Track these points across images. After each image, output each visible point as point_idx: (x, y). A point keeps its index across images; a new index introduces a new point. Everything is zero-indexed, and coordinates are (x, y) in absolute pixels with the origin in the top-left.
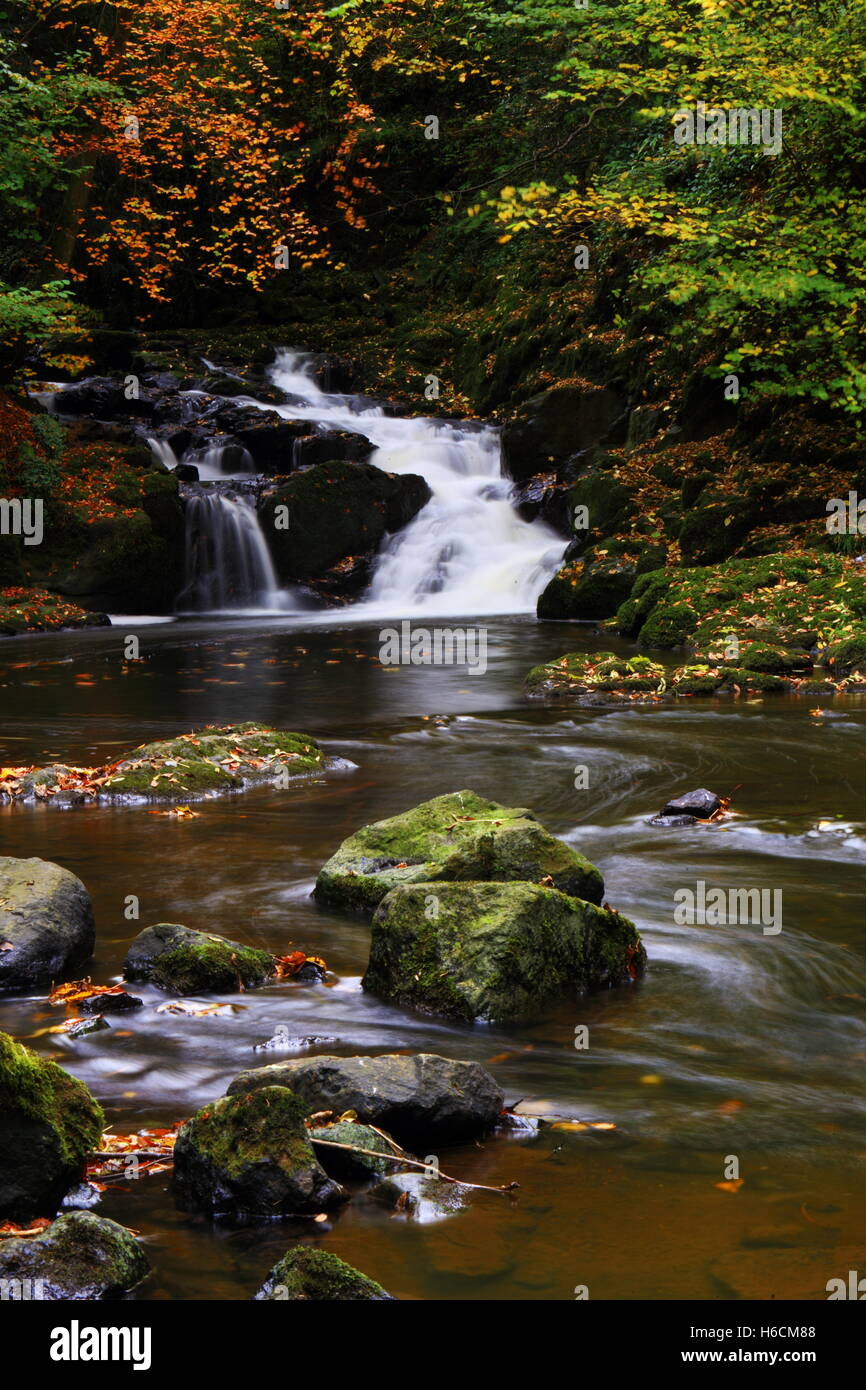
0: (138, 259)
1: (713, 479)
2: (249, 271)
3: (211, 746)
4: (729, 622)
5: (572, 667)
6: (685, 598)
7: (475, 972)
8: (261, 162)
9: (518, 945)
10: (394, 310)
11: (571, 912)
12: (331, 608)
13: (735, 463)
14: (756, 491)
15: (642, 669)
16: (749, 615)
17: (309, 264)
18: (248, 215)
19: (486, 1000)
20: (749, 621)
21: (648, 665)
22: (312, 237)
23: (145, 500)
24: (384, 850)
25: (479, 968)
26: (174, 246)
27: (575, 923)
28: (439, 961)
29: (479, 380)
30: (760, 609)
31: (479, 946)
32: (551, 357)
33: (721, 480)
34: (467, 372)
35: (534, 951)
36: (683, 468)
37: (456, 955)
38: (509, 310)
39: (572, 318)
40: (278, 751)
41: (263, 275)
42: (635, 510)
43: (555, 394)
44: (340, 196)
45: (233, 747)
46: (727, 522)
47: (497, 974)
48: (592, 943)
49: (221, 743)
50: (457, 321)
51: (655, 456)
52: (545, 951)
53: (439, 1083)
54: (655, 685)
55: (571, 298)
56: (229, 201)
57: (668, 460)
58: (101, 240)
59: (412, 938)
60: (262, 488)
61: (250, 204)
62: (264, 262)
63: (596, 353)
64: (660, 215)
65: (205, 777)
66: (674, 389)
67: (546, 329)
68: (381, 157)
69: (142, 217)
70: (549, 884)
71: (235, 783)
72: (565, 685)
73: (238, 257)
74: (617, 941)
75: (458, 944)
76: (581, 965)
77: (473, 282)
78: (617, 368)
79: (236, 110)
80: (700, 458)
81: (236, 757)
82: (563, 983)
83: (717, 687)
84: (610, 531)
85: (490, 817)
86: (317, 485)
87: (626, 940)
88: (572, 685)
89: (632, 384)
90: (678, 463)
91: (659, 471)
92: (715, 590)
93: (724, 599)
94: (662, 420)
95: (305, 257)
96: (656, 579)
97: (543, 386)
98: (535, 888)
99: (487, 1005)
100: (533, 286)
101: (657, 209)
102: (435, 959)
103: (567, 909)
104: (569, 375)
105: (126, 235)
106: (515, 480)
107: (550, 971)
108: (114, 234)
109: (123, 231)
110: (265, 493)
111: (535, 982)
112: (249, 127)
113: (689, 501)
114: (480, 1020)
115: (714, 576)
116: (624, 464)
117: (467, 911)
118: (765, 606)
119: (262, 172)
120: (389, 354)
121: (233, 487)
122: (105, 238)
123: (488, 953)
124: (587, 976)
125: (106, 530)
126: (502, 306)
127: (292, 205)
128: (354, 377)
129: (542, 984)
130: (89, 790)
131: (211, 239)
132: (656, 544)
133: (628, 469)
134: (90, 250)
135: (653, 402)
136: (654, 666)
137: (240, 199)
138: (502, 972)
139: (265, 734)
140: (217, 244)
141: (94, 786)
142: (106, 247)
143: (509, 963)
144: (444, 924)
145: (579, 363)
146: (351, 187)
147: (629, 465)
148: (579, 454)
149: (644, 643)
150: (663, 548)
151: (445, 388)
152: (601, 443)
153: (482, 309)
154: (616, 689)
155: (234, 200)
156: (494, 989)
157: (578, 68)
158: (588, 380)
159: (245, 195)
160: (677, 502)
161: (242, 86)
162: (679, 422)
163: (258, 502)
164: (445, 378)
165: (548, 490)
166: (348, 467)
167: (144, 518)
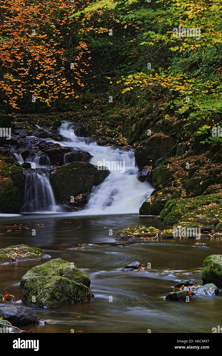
0: (9, 95)
1: (198, 169)
2: (46, 99)
3: (9, 251)
4: (192, 216)
5: (131, 230)
6: (179, 208)
7: (45, 296)
9: (55, 290)
10: (104, 108)
11: (70, 283)
12: (74, 211)
13: (208, 163)
14: (211, 173)
15: (151, 231)
16: (199, 214)
17: (68, 97)
18: (46, 80)
19: (46, 302)
20: (198, 216)
21: (154, 229)
22: (68, 87)
23: (11, 175)
24: (37, 273)
25: (46, 295)
26: (21, 90)
27: (71, 286)
28: (37, 294)
29: (130, 133)
30: (202, 212)
31: (46, 290)
32: (153, 126)
33: (201, 169)
34: (127, 130)
35: (59, 292)
36: (191, 165)
37: (41, 293)
38: (140, 109)
39: (160, 112)
40: (28, 252)
41: (51, 100)
42: (173, 179)
44: (75, 75)
45: (15, 251)
46: (201, 183)
47: (49, 296)
48: (76, 291)
49: (12, 250)
50: (124, 112)
51: (182, 161)
52: (62, 292)
53: (22, 312)
54: (155, 235)
55: (161, 105)
56: (39, 75)
57: (186, 162)
59: (32, 289)
60: (51, 171)
61: (46, 76)
62: (51, 96)
63: (167, 125)
64: (177, 83)
66: (191, 137)
67: (152, 116)
68: (89, 62)
69: (10, 80)
71: (14, 260)
72: (126, 235)
73: (42, 94)
74: (83, 291)
75: (42, 290)
76: (73, 296)
77: (131, 97)
78: (173, 130)
79: (42, 44)
80: (197, 161)
81: (16, 254)
82: (67, 300)
84: (164, 186)
85: (64, 264)
86: (70, 170)
87: (86, 291)
88: (128, 235)
89: (178, 136)
92: (188, 206)
93: (191, 209)
94: (187, 148)
95: (66, 94)
96: (172, 203)
98: (60, 277)
99: (47, 304)
100: (149, 100)
101: (177, 80)
104: (159, 132)
105: (5, 86)
106: (139, 168)
107: (64, 297)
110: (52, 173)
111: (60, 299)
112: (46, 50)
113: (190, 177)
114: (45, 307)
115: (191, 201)
116: (171, 163)
117: (44, 283)
119: (51, 66)
120: (100, 123)
121: (42, 170)
123: (48, 292)
124: (74, 299)
126: (138, 107)
127: (61, 76)
128: (88, 131)
129: (62, 300)
131: (33, 88)
132: (178, 190)
133: (173, 165)
135: (184, 142)
136: (156, 230)
137: (43, 75)
138: (51, 296)
139: (25, 247)
140: (35, 90)
143: (52, 294)
144: (39, 286)
145: (161, 128)
146: (80, 72)
147: (173, 163)
148: (160, 159)
149: (165, 223)
150: (181, 192)
151: (119, 135)
152: (168, 155)
153: (133, 108)
154: (141, 236)
155: (41, 75)
156: (49, 300)
157: (151, 34)
158: (164, 134)
159: (45, 73)
160: (187, 176)
161: (43, 36)
162: (192, 149)
163: (50, 175)
164: (119, 132)
165: (149, 171)
166: (81, 164)
167: (11, 181)
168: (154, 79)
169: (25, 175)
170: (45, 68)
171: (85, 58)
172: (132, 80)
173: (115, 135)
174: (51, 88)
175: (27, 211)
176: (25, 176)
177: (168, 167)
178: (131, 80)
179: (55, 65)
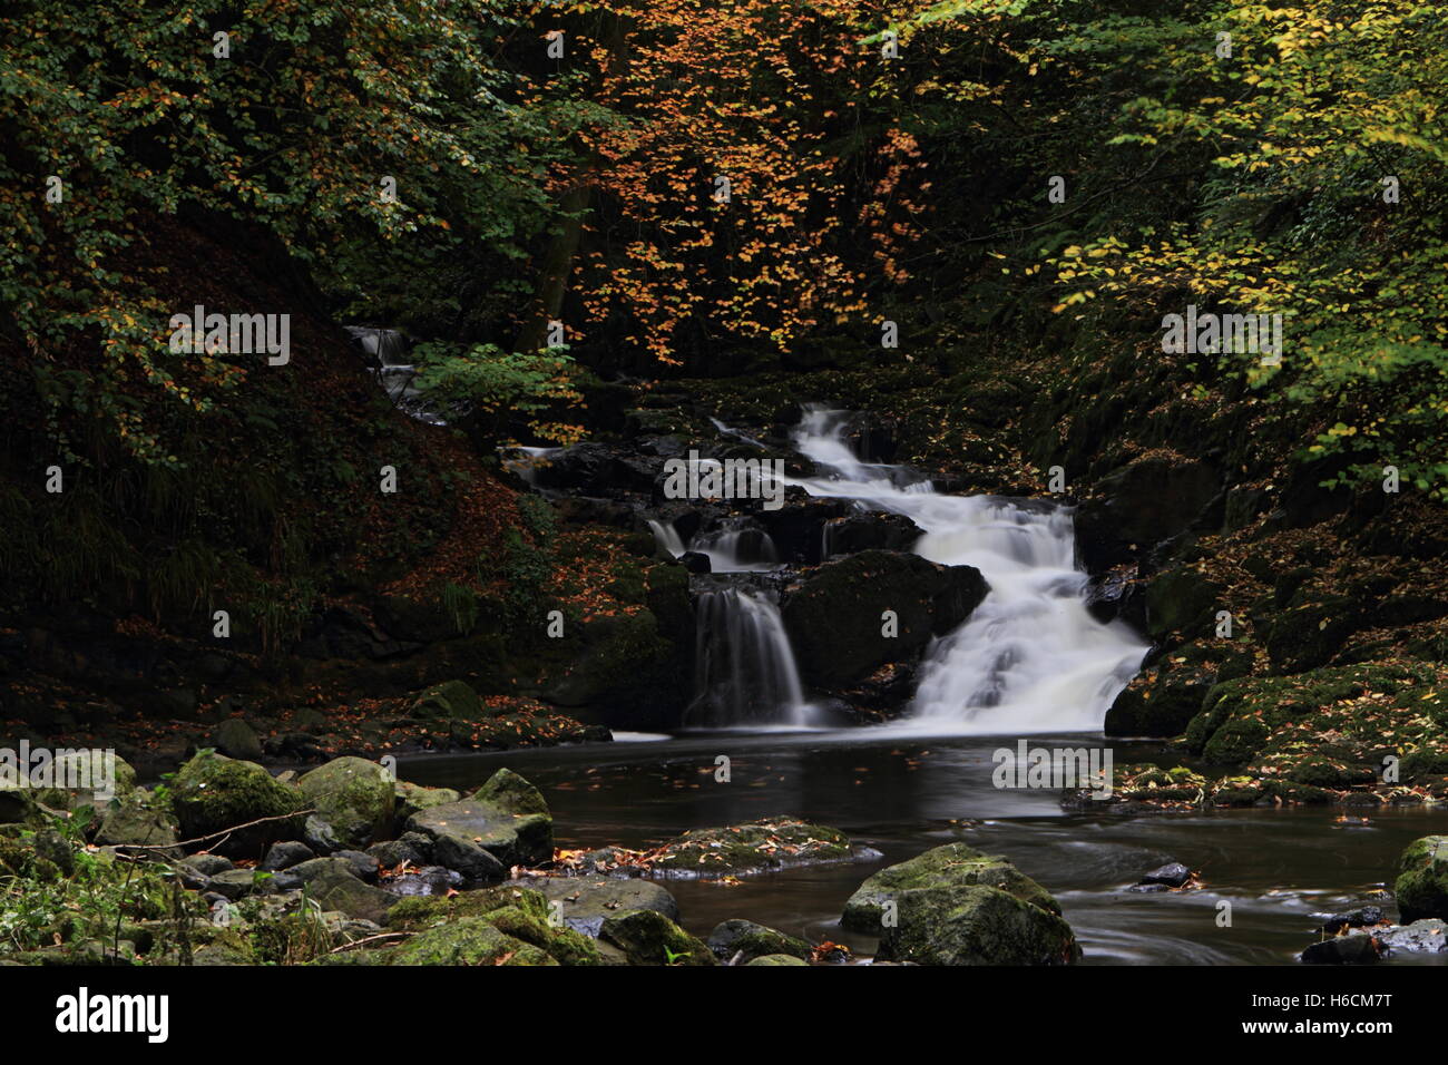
0: (644, 315)
1: (1310, 576)
2: (772, 329)
3: (749, 833)
4: (1303, 736)
6: (1256, 710)
7: (949, 945)
8: (788, 201)
9: (980, 927)
11: (1019, 909)
12: (868, 725)
13: (1343, 555)
14: (1357, 589)
15: (1181, 779)
16: (1325, 729)
17: (845, 319)
18: (773, 262)
19: (957, 962)
20: (1324, 736)
21: (1189, 776)
22: (846, 286)
23: (650, 595)
25: (953, 942)
26: (685, 300)
27: (1022, 917)
29: (1052, 448)
30: (1337, 723)
31: (952, 927)
32: (1136, 423)
33: (1320, 576)
34: (1037, 436)
35: (991, 933)
36: (1282, 561)
37: (937, 934)
38: (1088, 361)
40: (810, 840)
41: (791, 333)
43: (1137, 467)
44: (878, 245)
45: (769, 834)
46: (1323, 626)
47: (964, 945)
48: (1036, 933)
49: (759, 831)
50: (1025, 373)
51: (1250, 547)
52: (999, 934)
54: (1193, 795)
56: (751, 248)
57: (1264, 551)
58: (601, 292)
59: (909, 925)
60: (786, 582)
61: (774, 249)
63: (1188, 420)
64: (1241, 276)
65: (747, 857)
66: (1279, 464)
67: (1131, 386)
68: (925, 198)
69: (649, 265)
70: (1003, 888)
71: (773, 863)
73: (760, 313)
74: (1055, 935)
75: (939, 927)
76: (1027, 947)
78: (1213, 438)
79: (760, 140)
80: (1302, 549)
81: (773, 844)
83: (1257, 798)
84: (1192, 635)
85: (976, 861)
86: (852, 579)
87: (1062, 934)
89: (1230, 458)
90: (1276, 556)
91: (1254, 564)
92: (1289, 702)
93: (1297, 712)
94: (1264, 502)
95: (840, 310)
96: (1230, 691)
97: (1128, 456)
98: (993, 889)
100: (1120, 329)
101: (1239, 268)
102: (924, 939)
103: (1015, 906)
104: (1157, 445)
105: (631, 285)
106: (1089, 573)
107: (1004, 948)
108: (616, 284)
109: (626, 281)
110: (790, 589)
111: (992, 954)
112: (774, 160)
113: (1283, 600)
115: (1293, 687)
116: (1213, 556)
117: (946, 905)
118: (1343, 719)
119: (789, 213)
120: (942, 412)
121: (751, 581)
122: (606, 290)
123: (959, 932)
125: (605, 630)
126: (1081, 355)
127: (824, 248)
128: (899, 441)
130: (646, 866)
131: (729, 292)
132: (1242, 650)
133: (1217, 562)
134: (588, 304)
135: (1253, 480)
136: (1194, 777)
137: (763, 245)
138: (968, 944)
139: (798, 825)
140: (736, 298)
141: (648, 863)
142: (606, 300)
143: (973, 939)
144: (930, 915)
145: (1168, 430)
146: (892, 234)
147: (1218, 557)
148: (1165, 542)
149: (1208, 760)
150: (1250, 655)
151: (1010, 456)
152: (1194, 529)
153: (1057, 358)
154: (1150, 798)
155: (757, 246)
156: (961, 955)
157: (1148, 107)
158: (1179, 452)
159: (769, 239)
160: (1271, 601)
161: (765, 111)
162: (1283, 504)
163: (782, 598)
164: (1010, 443)
165: (1128, 585)
166: (888, 557)
167: (649, 616)
168: (1159, 262)
169: (697, 598)
170: (772, 222)
171: (908, 185)
172: (1079, 266)
173: (994, 454)
174: (788, 291)
175: (705, 725)
176: (696, 600)
177: (1202, 570)
178: (1074, 266)
179: (802, 210)
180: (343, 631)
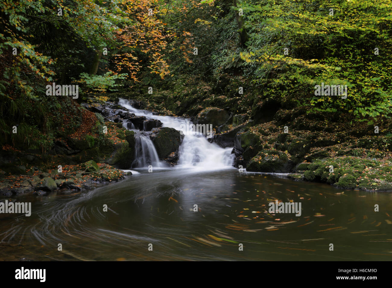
0: (130, 70)
1: (288, 135)
10: (143, 90)
23: (126, 138)
26: (138, 67)
29: (175, 107)
32: (201, 102)
38: (181, 91)
39: (206, 93)
46: (304, 146)
50: (164, 93)
63: (220, 101)
66: (248, 110)
67: (198, 95)
69: (130, 58)
89: (233, 109)
90: (265, 130)
91: (261, 131)
94: (246, 118)
97: (201, 109)
108: (123, 62)
109: (126, 62)
110: (152, 136)
120: (148, 100)
125: (119, 146)
128: (140, 105)
134: (118, 66)
135: (241, 114)
147: (251, 130)
152: (226, 123)
158: (217, 108)
162: (252, 118)
163: (151, 138)
164: (163, 106)
165: (215, 135)
167: (127, 142)
177: (254, 133)
180: (59, 147)
